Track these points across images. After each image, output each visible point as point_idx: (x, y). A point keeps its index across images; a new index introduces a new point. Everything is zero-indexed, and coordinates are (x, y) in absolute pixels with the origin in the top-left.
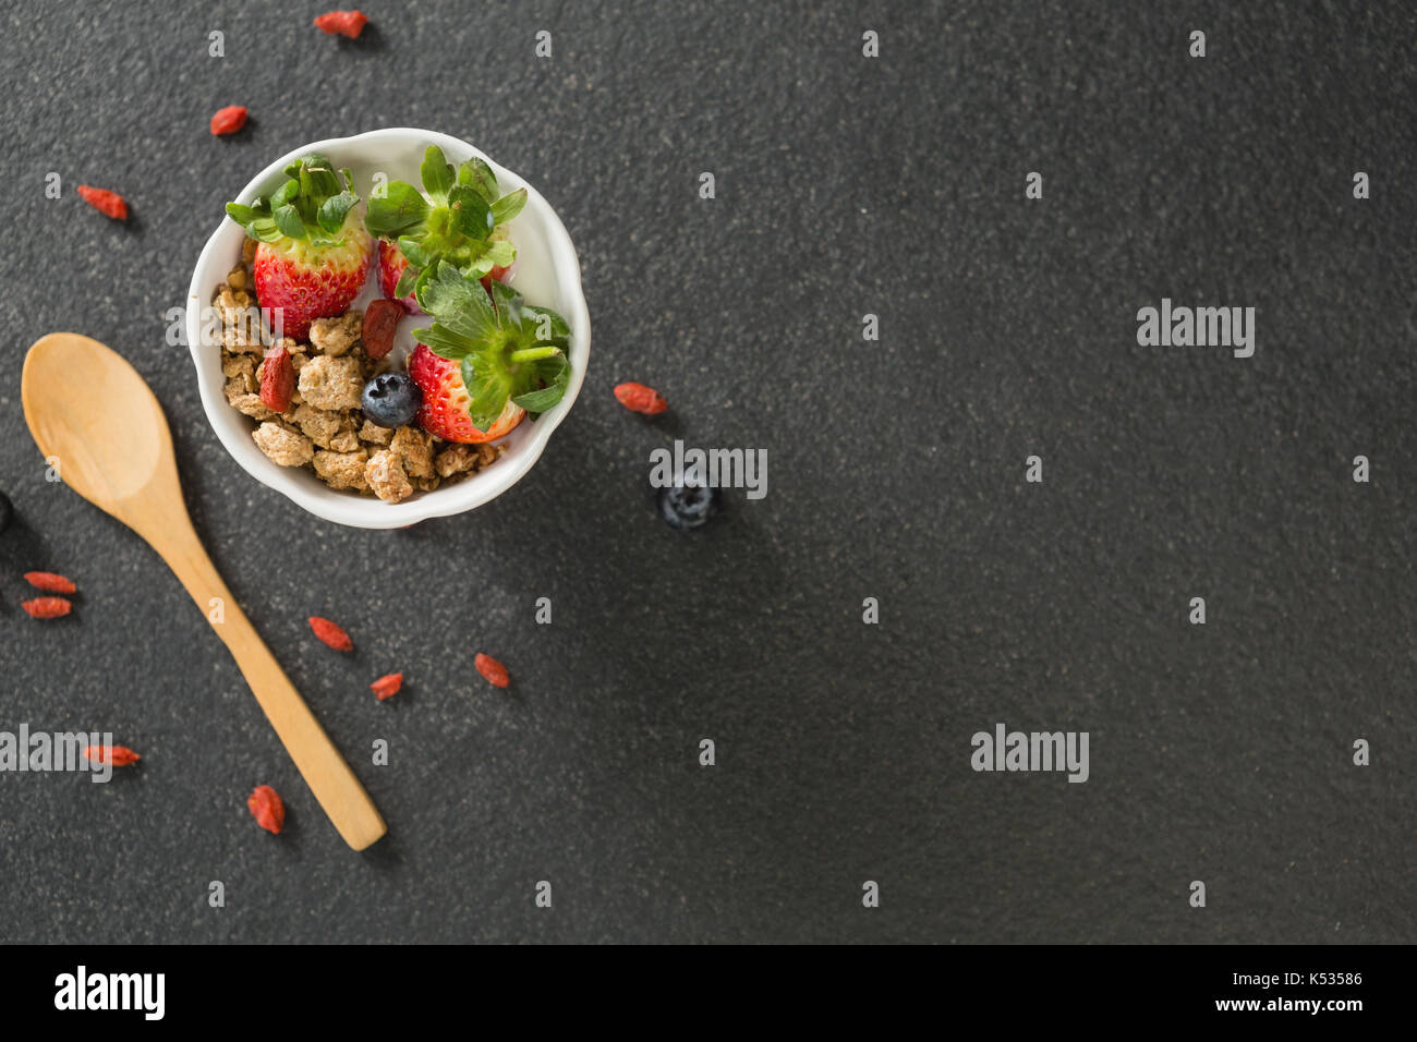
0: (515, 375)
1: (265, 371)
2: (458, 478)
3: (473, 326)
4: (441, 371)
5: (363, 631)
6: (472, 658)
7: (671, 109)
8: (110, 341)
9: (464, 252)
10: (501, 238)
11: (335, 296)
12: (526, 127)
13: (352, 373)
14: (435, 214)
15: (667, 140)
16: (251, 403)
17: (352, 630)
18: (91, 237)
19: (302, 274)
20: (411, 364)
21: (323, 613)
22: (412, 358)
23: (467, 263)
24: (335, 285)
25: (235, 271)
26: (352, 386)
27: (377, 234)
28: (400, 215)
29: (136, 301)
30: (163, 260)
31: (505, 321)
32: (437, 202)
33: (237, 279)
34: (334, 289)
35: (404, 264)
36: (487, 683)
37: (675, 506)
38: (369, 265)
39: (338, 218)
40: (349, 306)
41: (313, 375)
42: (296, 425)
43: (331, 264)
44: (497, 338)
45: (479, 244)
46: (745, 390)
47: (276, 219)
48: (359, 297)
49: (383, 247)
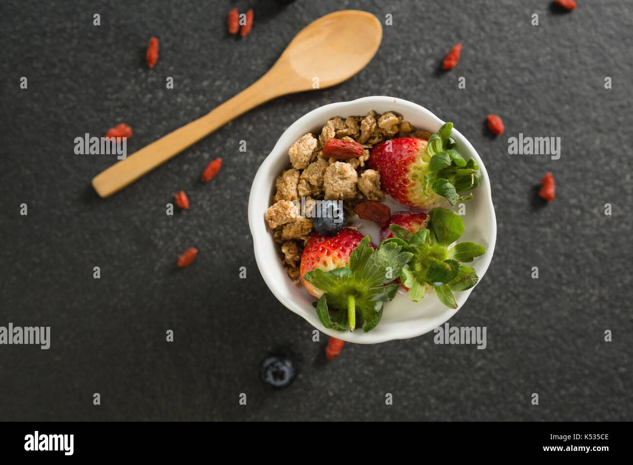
0: (341, 296)
1: (349, 142)
2: (281, 256)
3: (371, 274)
4: (344, 250)
5: (213, 187)
6: (196, 247)
7: (497, 367)
8: (377, 58)
9: (418, 267)
10: (426, 289)
11: (394, 186)
12: (489, 286)
13: (346, 194)
14: (443, 250)
15: (479, 364)
16: (329, 133)
17: (214, 182)
18: (433, 49)
19: (407, 167)
20: (351, 230)
21: (223, 166)
22: (354, 232)
23: (411, 268)
24: (400, 187)
25: (410, 125)
26: (338, 194)
27: (431, 214)
28: (442, 228)
29: (398, 72)
30: (420, 87)
31: (374, 292)
32: (450, 251)
33: (406, 127)
34: (397, 186)
35: (412, 230)
36: (181, 253)
37: (272, 365)
38: (411, 206)
39: (442, 192)
40: (388, 194)
41: (345, 171)
42: (316, 160)
43: (413, 185)
44: (364, 287)
45: (423, 276)
46: (339, 403)
47: (442, 153)
48: (393, 200)
49: (423, 216)
